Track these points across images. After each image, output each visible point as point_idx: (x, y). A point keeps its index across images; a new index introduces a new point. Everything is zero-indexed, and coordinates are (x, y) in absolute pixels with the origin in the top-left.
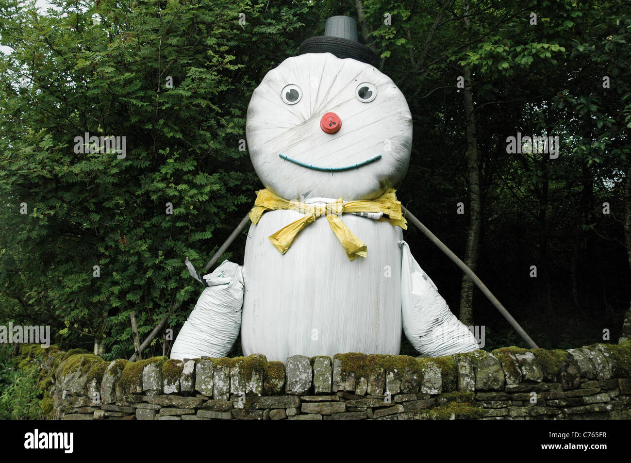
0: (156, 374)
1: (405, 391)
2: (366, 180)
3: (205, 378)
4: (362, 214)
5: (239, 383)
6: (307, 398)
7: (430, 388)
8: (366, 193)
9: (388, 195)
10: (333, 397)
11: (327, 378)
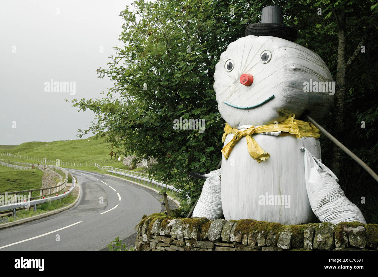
0: (158, 225)
1: (268, 245)
2: (268, 111)
3: (174, 229)
4: (267, 133)
5: (187, 232)
6: (217, 244)
7: (283, 245)
8: (269, 120)
9: (289, 119)
10: (231, 245)
11: (228, 233)
